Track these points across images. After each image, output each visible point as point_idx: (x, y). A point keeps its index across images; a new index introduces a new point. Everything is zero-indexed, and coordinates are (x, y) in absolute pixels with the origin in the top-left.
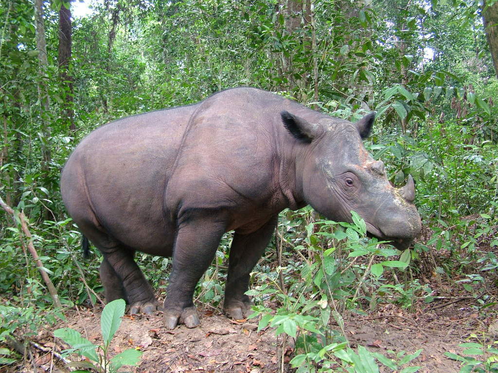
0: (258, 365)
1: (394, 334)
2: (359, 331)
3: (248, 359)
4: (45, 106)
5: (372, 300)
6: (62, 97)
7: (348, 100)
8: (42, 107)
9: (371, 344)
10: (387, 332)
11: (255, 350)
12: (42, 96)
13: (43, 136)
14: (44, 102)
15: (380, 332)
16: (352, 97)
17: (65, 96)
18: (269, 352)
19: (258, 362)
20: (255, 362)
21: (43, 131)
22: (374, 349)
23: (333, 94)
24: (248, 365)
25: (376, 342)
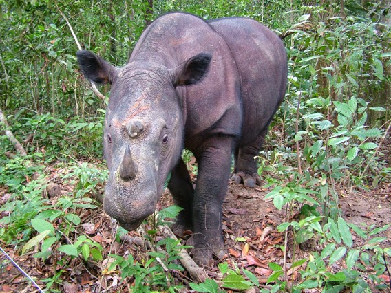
0: (271, 224)
1: (385, 208)
2: (355, 203)
3: (265, 219)
4: (131, 17)
5: (376, 179)
6: (143, 10)
7: (369, 14)
8: (128, 18)
9: (364, 215)
10: (380, 207)
11: (271, 212)
12: (128, 9)
13: (128, 40)
14: (130, 13)
15: (373, 206)
16: (372, 11)
17: (145, 9)
18: (282, 215)
19: (272, 222)
20: (269, 221)
21: (129, 37)
22: (366, 219)
23: (357, 8)
24: (263, 223)
25: (368, 214)
